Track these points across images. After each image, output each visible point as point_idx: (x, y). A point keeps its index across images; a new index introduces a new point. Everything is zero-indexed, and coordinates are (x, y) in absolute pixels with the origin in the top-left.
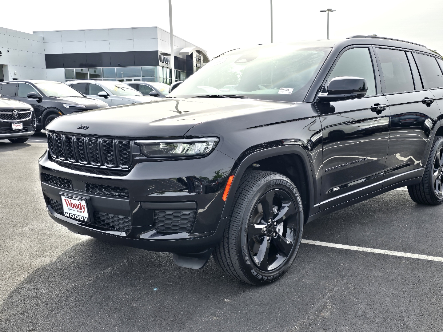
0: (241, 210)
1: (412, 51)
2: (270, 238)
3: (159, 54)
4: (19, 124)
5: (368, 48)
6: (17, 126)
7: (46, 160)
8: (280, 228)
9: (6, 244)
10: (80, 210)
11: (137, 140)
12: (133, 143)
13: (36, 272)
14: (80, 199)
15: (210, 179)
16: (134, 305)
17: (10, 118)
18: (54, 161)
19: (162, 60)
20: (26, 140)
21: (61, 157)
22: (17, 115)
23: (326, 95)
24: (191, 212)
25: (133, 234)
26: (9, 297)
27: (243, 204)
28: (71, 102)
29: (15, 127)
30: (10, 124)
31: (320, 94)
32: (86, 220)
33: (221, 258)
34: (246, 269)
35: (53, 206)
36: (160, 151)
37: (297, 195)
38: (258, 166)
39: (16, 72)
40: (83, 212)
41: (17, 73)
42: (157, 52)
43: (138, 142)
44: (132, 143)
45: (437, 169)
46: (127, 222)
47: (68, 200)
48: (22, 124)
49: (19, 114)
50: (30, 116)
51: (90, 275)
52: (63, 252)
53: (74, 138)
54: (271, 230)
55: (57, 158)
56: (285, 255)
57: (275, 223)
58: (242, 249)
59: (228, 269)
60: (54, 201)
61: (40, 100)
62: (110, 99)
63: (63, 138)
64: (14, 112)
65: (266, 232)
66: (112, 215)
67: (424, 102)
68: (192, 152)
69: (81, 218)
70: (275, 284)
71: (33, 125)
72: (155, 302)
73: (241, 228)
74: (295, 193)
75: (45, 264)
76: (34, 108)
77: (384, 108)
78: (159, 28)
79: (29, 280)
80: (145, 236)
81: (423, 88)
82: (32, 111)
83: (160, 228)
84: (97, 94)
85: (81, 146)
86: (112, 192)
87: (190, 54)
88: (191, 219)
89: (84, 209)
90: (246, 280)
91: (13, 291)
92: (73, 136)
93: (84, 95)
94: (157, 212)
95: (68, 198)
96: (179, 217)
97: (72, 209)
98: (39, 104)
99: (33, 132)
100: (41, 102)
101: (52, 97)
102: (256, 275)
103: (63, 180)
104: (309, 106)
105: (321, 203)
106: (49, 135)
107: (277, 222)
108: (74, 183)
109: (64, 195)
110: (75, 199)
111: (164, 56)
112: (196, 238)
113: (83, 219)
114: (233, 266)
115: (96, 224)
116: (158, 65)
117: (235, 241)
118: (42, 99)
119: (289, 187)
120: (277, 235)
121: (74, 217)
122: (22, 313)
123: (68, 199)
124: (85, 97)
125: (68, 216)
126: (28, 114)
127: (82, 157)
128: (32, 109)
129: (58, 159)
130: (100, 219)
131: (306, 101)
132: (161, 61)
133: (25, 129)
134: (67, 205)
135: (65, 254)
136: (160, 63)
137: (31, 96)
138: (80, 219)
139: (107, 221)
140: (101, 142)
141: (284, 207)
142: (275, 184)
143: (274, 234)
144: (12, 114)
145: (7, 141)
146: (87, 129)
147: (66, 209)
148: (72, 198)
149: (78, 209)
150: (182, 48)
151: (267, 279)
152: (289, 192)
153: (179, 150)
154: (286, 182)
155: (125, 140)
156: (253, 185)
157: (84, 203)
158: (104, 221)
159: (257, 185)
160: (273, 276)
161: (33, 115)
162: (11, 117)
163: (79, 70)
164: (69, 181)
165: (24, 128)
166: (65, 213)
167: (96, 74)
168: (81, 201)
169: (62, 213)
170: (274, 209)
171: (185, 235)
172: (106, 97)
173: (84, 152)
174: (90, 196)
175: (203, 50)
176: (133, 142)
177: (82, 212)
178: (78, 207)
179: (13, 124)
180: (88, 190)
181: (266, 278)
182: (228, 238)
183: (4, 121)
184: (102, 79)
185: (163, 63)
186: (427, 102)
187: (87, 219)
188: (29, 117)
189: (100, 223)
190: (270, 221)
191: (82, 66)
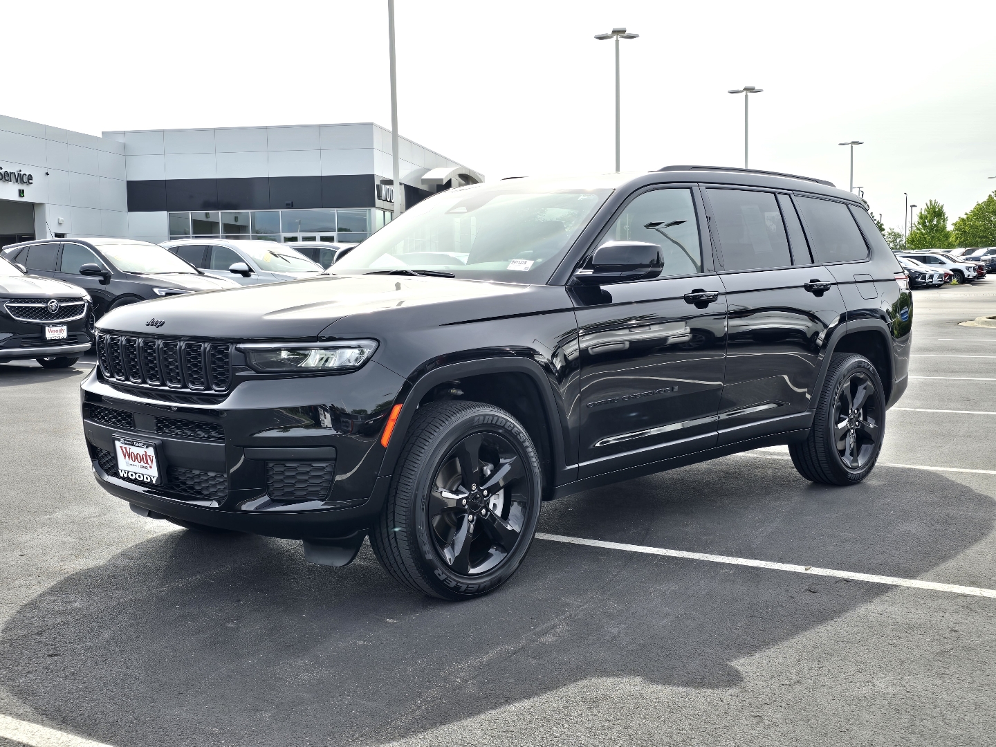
0: (416, 465)
1: (791, 192)
2: (475, 518)
3: (377, 182)
4: (59, 329)
5: (690, 188)
6: (55, 331)
7: (93, 381)
8: (497, 502)
9: (19, 538)
10: (145, 465)
11: (240, 343)
12: (234, 348)
13: (68, 580)
14: (144, 444)
15: (369, 412)
16: (230, 625)
17: (41, 315)
18: (107, 382)
19: (384, 193)
20: (73, 361)
21: (118, 375)
22: (55, 310)
23: (591, 273)
24: (327, 464)
25: (231, 503)
26: (19, 612)
27: (421, 455)
28: (171, 283)
29: (51, 333)
30: (41, 329)
31: (580, 272)
32: (154, 482)
33: (384, 549)
34: (426, 569)
35: (103, 461)
36: (281, 363)
37: (527, 444)
38: (460, 392)
39: (61, 219)
40: (151, 467)
41: (63, 221)
42: (372, 177)
43: (242, 346)
44: (232, 349)
45: (845, 417)
46: (220, 483)
47: (125, 448)
48: (65, 328)
49: (61, 307)
50: (82, 312)
51: (162, 585)
52: (120, 551)
53: (140, 341)
54: (477, 503)
55: (112, 376)
56: (504, 549)
57: (485, 493)
58: (417, 531)
59: (396, 569)
60: (104, 452)
61: (106, 279)
62: (254, 279)
63: (122, 342)
64: (51, 303)
65: (466, 507)
66: (197, 472)
67: (808, 288)
68: (334, 363)
69: (147, 478)
70: (484, 599)
71: (88, 330)
72: (267, 622)
73: (416, 496)
74: (522, 440)
75: (86, 568)
76: (91, 296)
77: (714, 298)
78: (377, 126)
79: (53, 591)
80: (249, 506)
81: (813, 262)
82: (88, 302)
83: (276, 493)
84: (226, 268)
85: (150, 354)
86: (199, 432)
87: (444, 183)
88: (326, 477)
89: (152, 462)
90: (426, 587)
91: (26, 605)
92: (139, 338)
93: (199, 269)
94: (271, 465)
95: (126, 444)
96: (307, 473)
97: (132, 463)
98: (102, 287)
99: (89, 345)
100: (108, 283)
101: (132, 273)
102: (445, 580)
103: (119, 414)
104: (561, 291)
105: (581, 465)
106: (100, 337)
107: (489, 489)
108: (137, 418)
109: (119, 440)
110: (137, 445)
111: (388, 187)
112: (338, 508)
113: (149, 480)
114: (403, 562)
115: (172, 489)
116: (373, 205)
117: (404, 518)
118: (110, 277)
119: (510, 429)
120: (489, 513)
121: (136, 478)
122: (40, 633)
123: (126, 446)
124: (201, 273)
125: (126, 476)
126: (79, 307)
127: (152, 374)
128: (88, 298)
129: (114, 380)
130: (177, 479)
131: (553, 282)
132: (380, 197)
133: (71, 339)
134: (125, 456)
135: (123, 554)
136: (378, 202)
137: (86, 272)
138: (145, 480)
139: (190, 483)
140: (183, 348)
141: (503, 464)
142: (483, 424)
143: (484, 511)
144: (47, 307)
145: (33, 363)
146: (161, 326)
147: (124, 464)
148: (133, 445)
149: (142, 464)
150: (429, 170)
151: (466, 589)
152: (511, 439)
153: (313, 360)
154: (504, 421)
155: (221, 344)
156: (441, 423)
157: (151, 451)
158: (184, 483)
159: (447, 422)
160: (479, 584)
161: (89, 309)
162: (44, 313)
163: (200, 214)
164: (130, 416)
165: (69, 336)
166: (120, 471)
167: (238, 223)
168: (147, 447)
169: (116, 475)
170: (485, 468)
171: (317, 505)
172: (246, 274)
173: (156, 365)
174: (162, 440)
175: (474, 173)
176: (234, 346)
177: (149, 468)
178: (142, 459)
179: (47, 328)
180: (159, 429)
181: (464, 587)
182: (394, 512)
183: (28, 322)
184: (251, 234)
185: (384, 200)
186: (817, 289)
187: (155, 478)
188: (80, 314)
189: (178, 486)
190: (474, 487)
191: (207, 206)
